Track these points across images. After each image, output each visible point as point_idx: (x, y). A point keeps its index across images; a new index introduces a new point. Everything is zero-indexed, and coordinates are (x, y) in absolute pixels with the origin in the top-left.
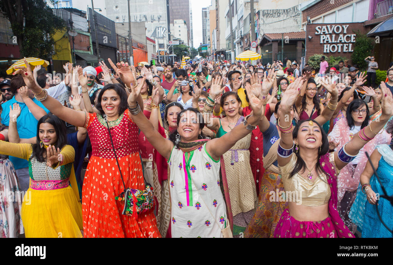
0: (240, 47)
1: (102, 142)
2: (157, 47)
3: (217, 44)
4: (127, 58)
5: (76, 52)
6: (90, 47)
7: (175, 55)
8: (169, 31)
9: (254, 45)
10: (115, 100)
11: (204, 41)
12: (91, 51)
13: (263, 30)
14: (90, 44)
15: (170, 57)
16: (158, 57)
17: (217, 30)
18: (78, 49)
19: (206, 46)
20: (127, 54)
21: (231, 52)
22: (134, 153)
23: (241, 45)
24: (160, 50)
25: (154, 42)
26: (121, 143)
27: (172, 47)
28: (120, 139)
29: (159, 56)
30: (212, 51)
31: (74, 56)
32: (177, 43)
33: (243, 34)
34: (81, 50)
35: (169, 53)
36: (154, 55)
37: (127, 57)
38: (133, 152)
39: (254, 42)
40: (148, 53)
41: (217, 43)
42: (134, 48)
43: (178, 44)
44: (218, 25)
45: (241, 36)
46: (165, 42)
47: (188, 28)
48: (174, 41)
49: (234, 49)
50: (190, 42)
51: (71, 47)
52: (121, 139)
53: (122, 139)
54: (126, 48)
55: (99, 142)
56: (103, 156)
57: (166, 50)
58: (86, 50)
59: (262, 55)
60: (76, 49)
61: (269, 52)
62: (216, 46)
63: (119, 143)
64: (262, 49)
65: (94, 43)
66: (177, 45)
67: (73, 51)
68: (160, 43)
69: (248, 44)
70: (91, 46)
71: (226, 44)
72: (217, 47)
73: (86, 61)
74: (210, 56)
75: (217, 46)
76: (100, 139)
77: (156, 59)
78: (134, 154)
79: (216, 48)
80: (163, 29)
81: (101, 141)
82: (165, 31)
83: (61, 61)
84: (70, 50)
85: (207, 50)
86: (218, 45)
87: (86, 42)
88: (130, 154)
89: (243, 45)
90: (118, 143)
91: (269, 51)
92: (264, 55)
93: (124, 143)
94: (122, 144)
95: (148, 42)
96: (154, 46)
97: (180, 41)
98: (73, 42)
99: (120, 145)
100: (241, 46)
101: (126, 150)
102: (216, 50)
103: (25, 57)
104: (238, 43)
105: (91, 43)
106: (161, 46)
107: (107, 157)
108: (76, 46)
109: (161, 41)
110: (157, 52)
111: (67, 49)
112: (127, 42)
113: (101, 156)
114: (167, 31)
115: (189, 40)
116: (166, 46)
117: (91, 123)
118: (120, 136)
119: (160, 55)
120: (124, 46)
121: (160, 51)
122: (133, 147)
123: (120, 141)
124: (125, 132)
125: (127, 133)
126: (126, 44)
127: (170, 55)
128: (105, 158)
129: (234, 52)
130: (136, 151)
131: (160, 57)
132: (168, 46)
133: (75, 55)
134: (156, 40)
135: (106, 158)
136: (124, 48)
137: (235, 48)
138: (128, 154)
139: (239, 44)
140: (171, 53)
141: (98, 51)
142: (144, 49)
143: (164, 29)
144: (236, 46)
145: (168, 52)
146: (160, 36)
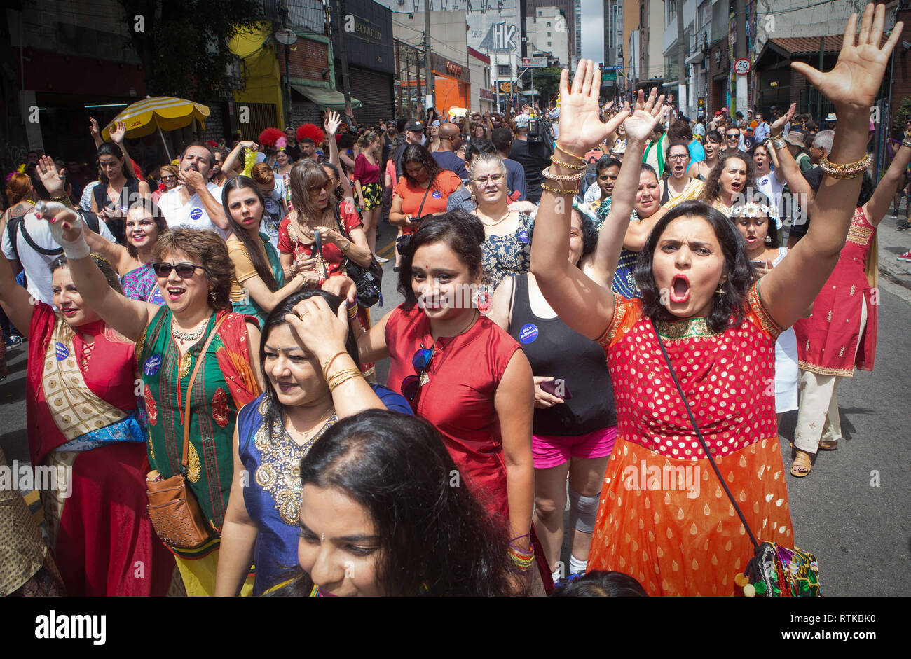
0: (702, 74)
1: (665, 404)
2: (494, 72)
3: (641, 67)
4: (419, 99)
5: (292, 84)
6: (329, 70)
7: (536, 92)
8: (524, 34)
9: (743, 69)
10: (706, 252)
11: (607, 60)
12: (329, 81)
13: (765, 30)
14: (328, 64)
15: (526, 96)
16: (494, 97)
17: (643, 33)
18: (299, 76)
19: (613, 71)
20: (419, 88)
21: (677, 85)
22: (766, 437)
23: (703, 67)
24: (500, 79)
25: (487, 60)
26: (729, 405)
27: (530, 73)
28: (723, 390)
29: (498, 94)
30: (626, 83)
31: (287, 92)
32: (544, 63)
33: (709, 41)
34: (304, 77)
35: (521, 87)
36: (486, 91)
37: (420, 95)
38: (762, 436)
39: (743, 61)
40: (472, 86)
41: (640, 63)
42: (436, 75)
43: (545, 65)
44: (644, 20)
45: (706, 44)
46: (513, 60)
47: (570, 25)
48: (534, 59)
49: (687, 79)
50: (573, 61)
51: (281, 69)
52: (728, 392)
53: (733, 392)
54: (418, 74)
55: (651, 405)
56: (663, 448)
57: (515, 79)
58: (318, 80)
59: (762, 93)
60: (293, 76)
61: (781, 88)
62: (637, 70)
63: (723, 404)
64: (760, 78)
65: (337, 62)
66: (543, 69)
67: (285, 81)
68: (500, 63)
69: (724, 64)
70: (332, 68)
71: (665, 66)
72: (641, 74)
73: (317, 106)
74: (622, 94)
75: (640, 71)
76: (656, 394)
77: (489, 103)
78: (764, 444)
79: (637, 77)
80: (509, 29)
81: (659, 402)
82: (514, 33)
83: (256, 104)
84: (279, 78)
85: (615, 81)
86: (643, 69)
87: (318, 58)
88: (751, 442)
89: (708, 68)
90: (717, 405)
91: (780, 84)
92: (765, 94)
93: (738, 406)
94: (732, 409)
95: (473, 59)
96: (487, 71)
97: (550, 58)
98: (287, 60)
99: (726, 409)
100: (704, 71)
101: (742, 431)
102: (637, 80)
103: (148, 97)
104: (695, 65)
105: (331, 62)
106: (504, 69)
107: (675, 452)
108: (292, 69)
109: (504, 59)
110: (493, 85)
111: (271, 76)
112: (420, 59)
113: (657, 446)
114: (519, 33)
115: (572, 57)
116: (514, 69)
117: (626, 330)
118: (726, 380)
119: (501, 91)
120: (413, 69)
121: (500, 82)
122: (763, 418)
123: (726, 396)
124: (741, 368)
125: (745, 368)
126: (419, 64)
127: (527, 93)
128: (668, 455)
129: (684, 86)
130: (770, 431)
131: (501, 96)
132: (519, 69)
133: (289, 90)
134: (492, 57)
135: (674, 456)
136: (413, 75)
137: (689, 76)
138: (746, 444)
139: (699, 66)
140: (527, 87)
141: (346, 81)
142: (462, 75)
143: (513, 29)
144: (691, 71)
145: (520, 85)
146: (501, 46)
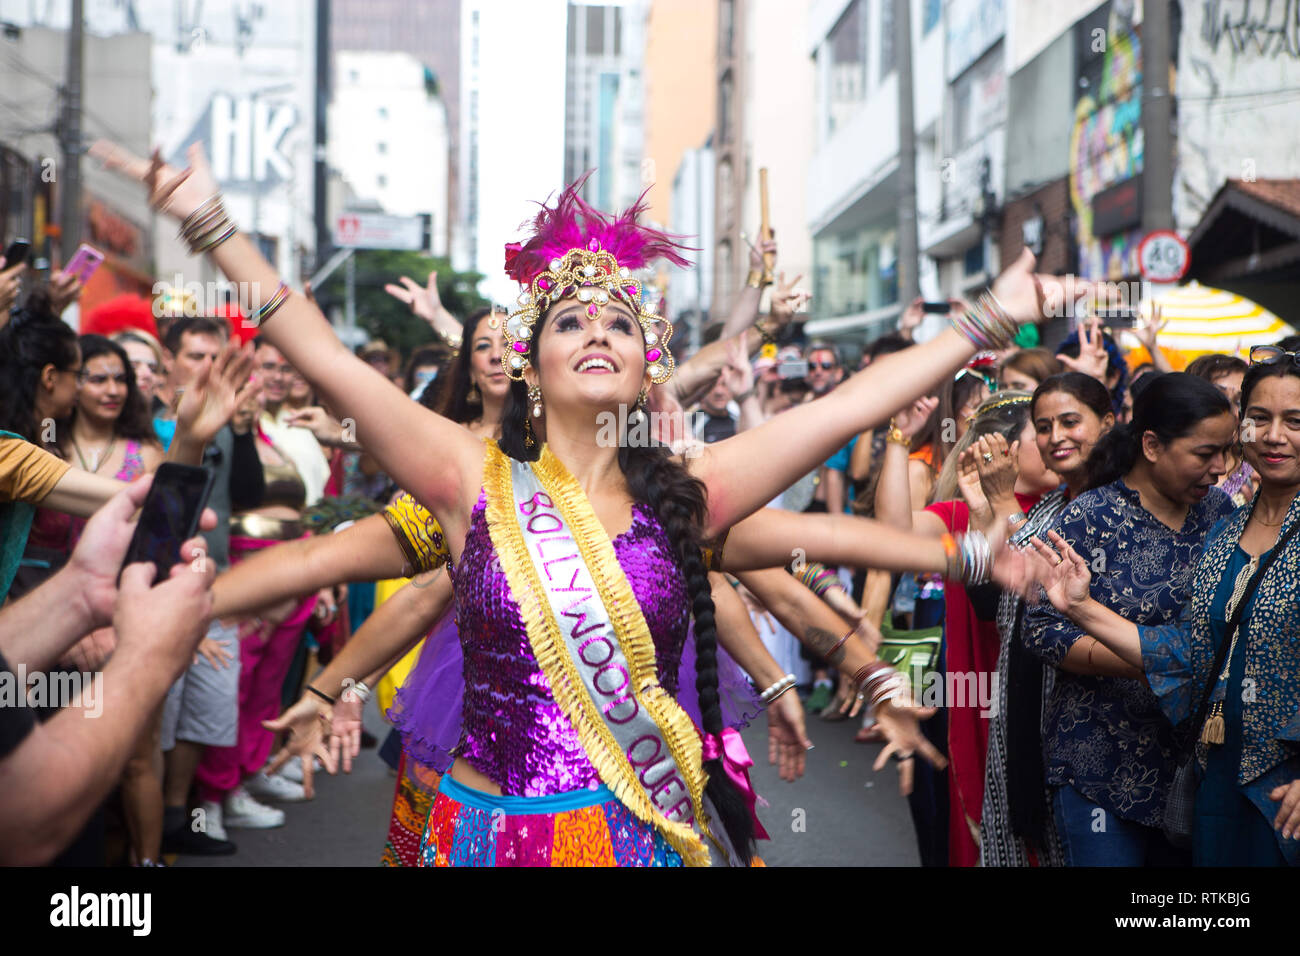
8: (321, 135)
13: (1204, 153)
17: (727, 159)
23: (973, 267)
32: (405, 234)
33: (997, 185)
44: (733, 115)
45: (988, 196)
47: (452, 124)
80: (271, 116)
82: (287, 131)
114: (306, 132)
142: (135, 257)
143: (284, 117)
146: (242, 171)
